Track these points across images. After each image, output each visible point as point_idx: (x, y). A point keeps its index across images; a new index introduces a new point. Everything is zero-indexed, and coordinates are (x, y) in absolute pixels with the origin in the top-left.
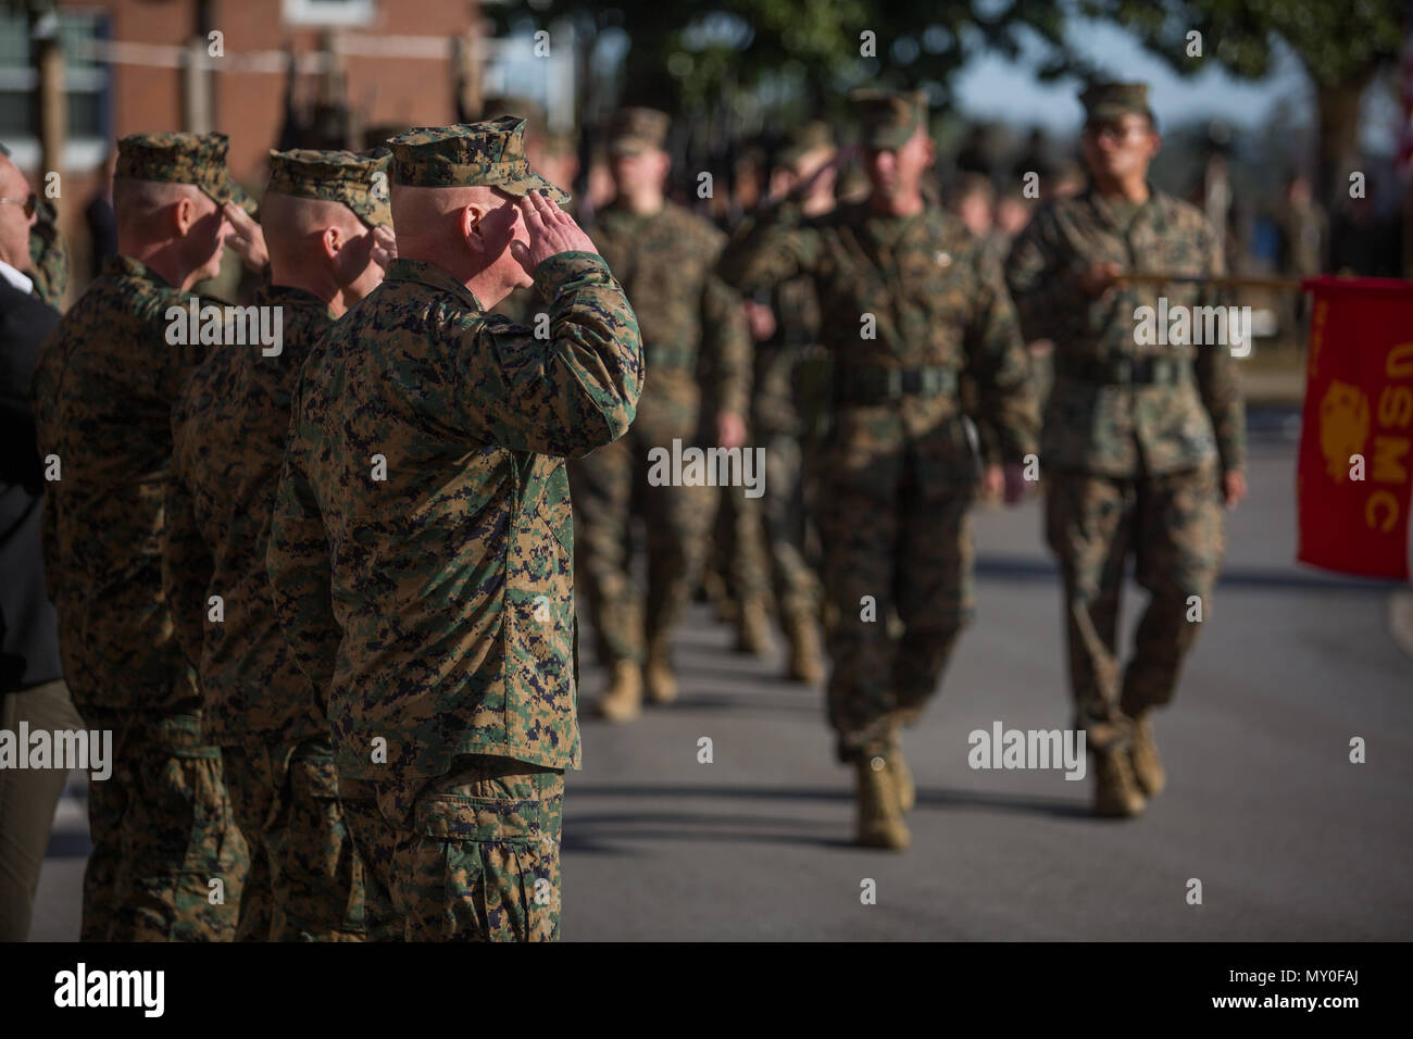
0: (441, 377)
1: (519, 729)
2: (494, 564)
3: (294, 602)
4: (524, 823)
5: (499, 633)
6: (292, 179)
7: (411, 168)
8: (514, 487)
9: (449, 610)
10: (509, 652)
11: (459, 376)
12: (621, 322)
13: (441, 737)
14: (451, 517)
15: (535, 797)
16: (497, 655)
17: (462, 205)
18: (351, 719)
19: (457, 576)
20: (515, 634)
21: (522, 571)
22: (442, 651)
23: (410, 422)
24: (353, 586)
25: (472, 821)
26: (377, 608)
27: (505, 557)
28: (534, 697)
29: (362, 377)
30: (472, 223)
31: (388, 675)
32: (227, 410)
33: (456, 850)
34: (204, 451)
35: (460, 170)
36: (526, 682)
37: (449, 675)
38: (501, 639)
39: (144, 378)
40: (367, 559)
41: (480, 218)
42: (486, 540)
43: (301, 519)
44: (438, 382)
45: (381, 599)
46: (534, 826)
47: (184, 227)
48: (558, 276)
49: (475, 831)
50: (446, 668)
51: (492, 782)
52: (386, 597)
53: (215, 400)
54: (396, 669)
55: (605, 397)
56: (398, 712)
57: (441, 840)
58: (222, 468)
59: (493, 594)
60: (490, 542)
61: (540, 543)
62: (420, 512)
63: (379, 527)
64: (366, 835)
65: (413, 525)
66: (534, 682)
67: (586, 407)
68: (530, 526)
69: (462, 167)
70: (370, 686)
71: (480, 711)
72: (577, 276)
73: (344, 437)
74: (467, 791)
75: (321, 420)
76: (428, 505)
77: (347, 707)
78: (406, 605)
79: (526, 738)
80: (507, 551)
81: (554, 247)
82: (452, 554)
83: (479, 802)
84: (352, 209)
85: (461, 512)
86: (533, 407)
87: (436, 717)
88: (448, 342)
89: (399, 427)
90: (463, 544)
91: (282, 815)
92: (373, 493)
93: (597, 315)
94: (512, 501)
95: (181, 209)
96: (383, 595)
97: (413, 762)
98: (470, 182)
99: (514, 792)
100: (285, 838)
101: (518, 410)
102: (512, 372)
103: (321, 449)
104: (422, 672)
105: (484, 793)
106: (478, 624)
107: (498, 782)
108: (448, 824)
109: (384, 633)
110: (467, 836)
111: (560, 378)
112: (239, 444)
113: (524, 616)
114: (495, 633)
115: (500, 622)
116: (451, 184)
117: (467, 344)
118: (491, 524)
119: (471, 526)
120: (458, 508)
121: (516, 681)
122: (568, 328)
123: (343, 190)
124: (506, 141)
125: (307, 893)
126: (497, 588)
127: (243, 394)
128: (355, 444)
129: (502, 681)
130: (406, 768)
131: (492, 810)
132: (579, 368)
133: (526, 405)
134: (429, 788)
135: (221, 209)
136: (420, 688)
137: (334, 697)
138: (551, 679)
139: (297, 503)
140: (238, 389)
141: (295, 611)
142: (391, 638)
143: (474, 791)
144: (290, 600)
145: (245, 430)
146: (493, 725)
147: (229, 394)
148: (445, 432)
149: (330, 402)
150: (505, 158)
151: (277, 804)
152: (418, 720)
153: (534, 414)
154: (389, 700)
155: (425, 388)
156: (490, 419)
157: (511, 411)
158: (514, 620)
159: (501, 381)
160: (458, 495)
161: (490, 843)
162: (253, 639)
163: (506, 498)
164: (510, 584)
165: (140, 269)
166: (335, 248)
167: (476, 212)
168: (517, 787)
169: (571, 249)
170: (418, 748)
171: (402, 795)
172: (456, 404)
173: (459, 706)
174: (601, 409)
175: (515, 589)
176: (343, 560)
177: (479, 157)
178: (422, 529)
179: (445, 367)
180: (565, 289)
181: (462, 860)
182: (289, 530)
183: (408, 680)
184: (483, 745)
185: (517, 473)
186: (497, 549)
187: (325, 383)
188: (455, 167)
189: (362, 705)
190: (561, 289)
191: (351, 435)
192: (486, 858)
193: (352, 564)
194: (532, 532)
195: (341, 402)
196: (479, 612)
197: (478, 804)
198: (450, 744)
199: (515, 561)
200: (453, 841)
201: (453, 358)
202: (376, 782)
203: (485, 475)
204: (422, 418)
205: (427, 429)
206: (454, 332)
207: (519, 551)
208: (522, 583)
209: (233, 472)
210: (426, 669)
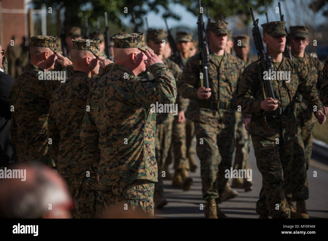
0: (129, 91)
1: (148, 173)
2: (141, 135)
3: (88, 145)
4: (147, 195)
5: (142, 151)
6: (78, 46)
7: (120, 44)
8: (145, 117)
9: (130, 146)
10: (145, 155)
11: (133, 91)
12: (172, 79)
13: (129, 175)
14: (131, 124)
15: (149, 189)
16: (142, 156)
17: (132, 52)
18: (106, 171)
19: (132, 138)
20: (146, 151)
21: (146, 136)
22: (129, 155)
23: (121, 102)
24: (106, 141)
25: (136, 195)
26: (112, 146)
27: (143, 133)
28: (150, 165)
29: (109, 92)
30: (134, 56)
31: (116, 161)
32: (66, 100)
33: (132, 201)
34: (59, 109)
35: (131, 44)
36: (149, 162)
37: (131, 161)
38: (142, 152)
39: (40, 93)
40: (110, 134)
41: (136, 55)
42: (139, 129)
43: (90, 125)
44: (128, 92)
45: (113, 143)
46: (149, 196)
47: (47, 57)
48: (156, 68)
49: (137, 197)
50: (130, 159)
51: (140, 186)
52: (115, 143)
53: (62, 98)
54: (118, 160)
55: (170, 96)
56: (118, 169)
57: (129, 199)
58: (65, 113)
59: (140, 142)
60: (139, 130)
61: (150, 130)
62: (124, 123)
63: (113, 127)
64: (107, 198)
65: (122, 126)
66: (150, 162)
67: (165, 98)
68: (148, 126)
69: (132, 44)
70: (111, 164)
71: (139, 169)
72: (160, 69)
73: (105, 106)
74: (135, 188)
75: (97, 102)
76: (126, 121)
77: (105, 169)
78: (120, 145)
79: (150, 175)
80: (143, 132)
81: (154, 62)
82: (131, 133)
83: (137, 190)
84: (92, 52)
85: (133, 123)
86: (152, 98)
87: (128, 170)
88: (131, 83)
89: (119, 104)
90: (134, 130)
91: (79, 194)
92: (112, 119)
93: (167, 77)
94: (145, 120)
95: (46, 53)
96: (114, 143)
97: (122, 181)
98: (134, 47)
99: (145, 188)
100: (80, 200)
101: (148, 98)
102: (147, 90)
103: (98, 109)
104: (124, 160)
105: (139, 188)
106: (137, 149)
107: (142, 186)
108: (131, 196)
109: (115, 151)
110: (135, 198)
111: (159, 91)
112: (69, 108)
113: (147, 147)
114: (141, 151)
115: (142, 148)
116: (129, 48)
117: (135, 84)
118: (140, 126)
119: (135, 126)
120: (133, 122)
121: (147, 162)
122: (161, 80)
123: (90, 48)
124: (142, 38)
125: (85, 212)
126: (141, 140)
127: (70, 96)
128: (107, 107)
129: (143, 162)
130: (121, 182)
131: (140, 192)
132: (164, 89)
133: (151, 97)
134: (126, 188)
135: (55, 53)
136: (124, 164)
137: (101, 166)
138: (152, 161)
139: (89, 122)
140: (68, 95)
141: (88, 147)
142: (117, 152)
143: (136, 188)
144: (87, 144)
145: (71, 104)
146: (143, 172)
147: (66, 96)
148: (129, 104)
149: (100, 98)
150: (141, 42)
151: (77, 192)
152: (124, 171)
153: (152, 99)
154: (116, 167)
155: (125, 93)
156: (141, 101)
157: (147, 99)
158: (145, 148)
159: (144, 92)
160: (132, 119)
161: (140, 200)
162: (73, 152)
163: (143, 119)
164: (144, 140)
165: (37, 68)
166: (89, 62)
167: (135, 54)
168: (146, 187)
169: (158, 62)
170: (124, 178)
171: (119, 189)
172: (133, 97)
173: (133, 168)
174: (169, 99)
175: (145, 141)
176: (103, 135)
177: (136, 41)
178: (124, 127)
179: (130, 89)
180: (158, 71)
181: (134, 204)
182: (87, 128)
183: (121, 162)
184: (141, 177)
185: (146, 114)
186: (141, 131)
187: (98, 94)
188: (130, 44)
189: (109, 168)
190: (157, 71)
191: (107, 106)
192: (139, 203)
193: (105, 135)
194: (148, 127)
195: (103, 98)
196: (137, 146)
197: (137, 191)
198: (131, 177)
199: (145, 134)
200: (131, 199)
201: (132, 87)
202: (112, 186)
203: (138, 114)
204: (125, 101)
205: (126, 104)
206: (132, 81)
207: (146, 132)
208: (146, 139)
209: (68, 114)
210: (125, 159)
